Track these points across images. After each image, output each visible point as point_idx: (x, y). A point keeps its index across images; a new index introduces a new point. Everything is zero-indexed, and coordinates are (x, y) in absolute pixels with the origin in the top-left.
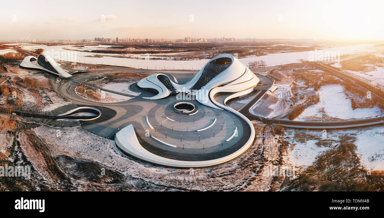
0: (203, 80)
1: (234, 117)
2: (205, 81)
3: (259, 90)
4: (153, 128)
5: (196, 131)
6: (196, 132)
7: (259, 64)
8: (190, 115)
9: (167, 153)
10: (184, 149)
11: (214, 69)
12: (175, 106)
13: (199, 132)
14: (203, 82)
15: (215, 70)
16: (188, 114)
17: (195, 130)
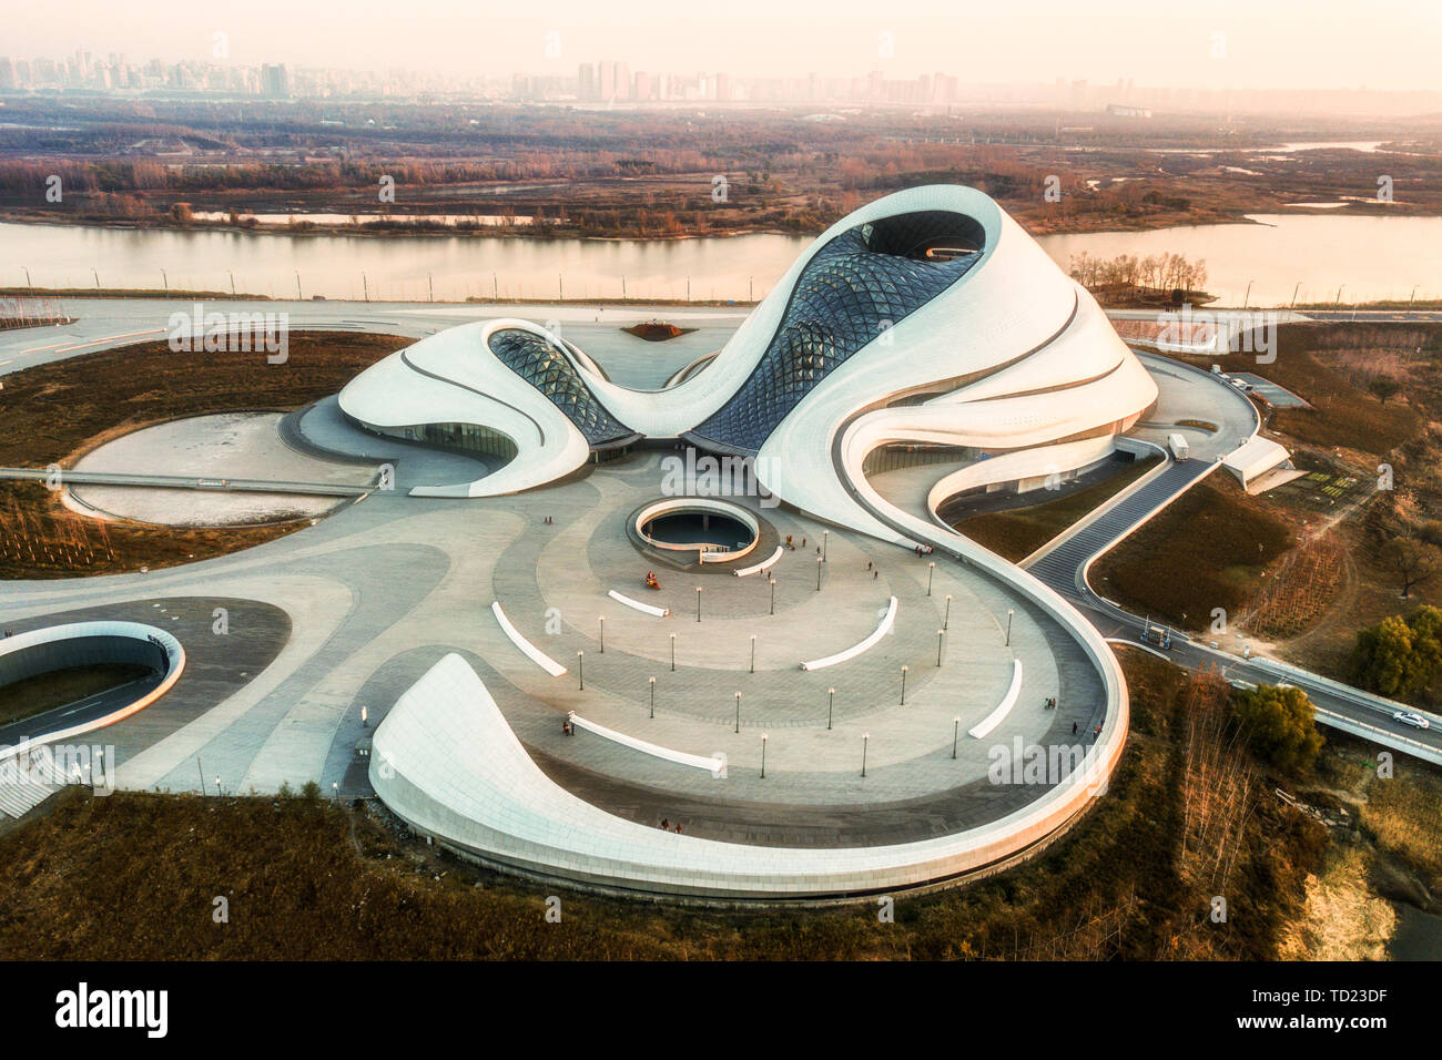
0: (794, 358)
1: (995, 597)
2: (807, 367)
3: (1154, 459)
4: (564, 670)
5: (800, 668)
6: (801, 676)
7: (1153, 280)
8: (741, 573)
9: (690, 807)
10: (763, 777)
11: (861, 289)
12: (639, 526)
13: (815, 671)
14: (794, 370)
15: (868, 291)
16: (727, 569)
17: (795, 662)
